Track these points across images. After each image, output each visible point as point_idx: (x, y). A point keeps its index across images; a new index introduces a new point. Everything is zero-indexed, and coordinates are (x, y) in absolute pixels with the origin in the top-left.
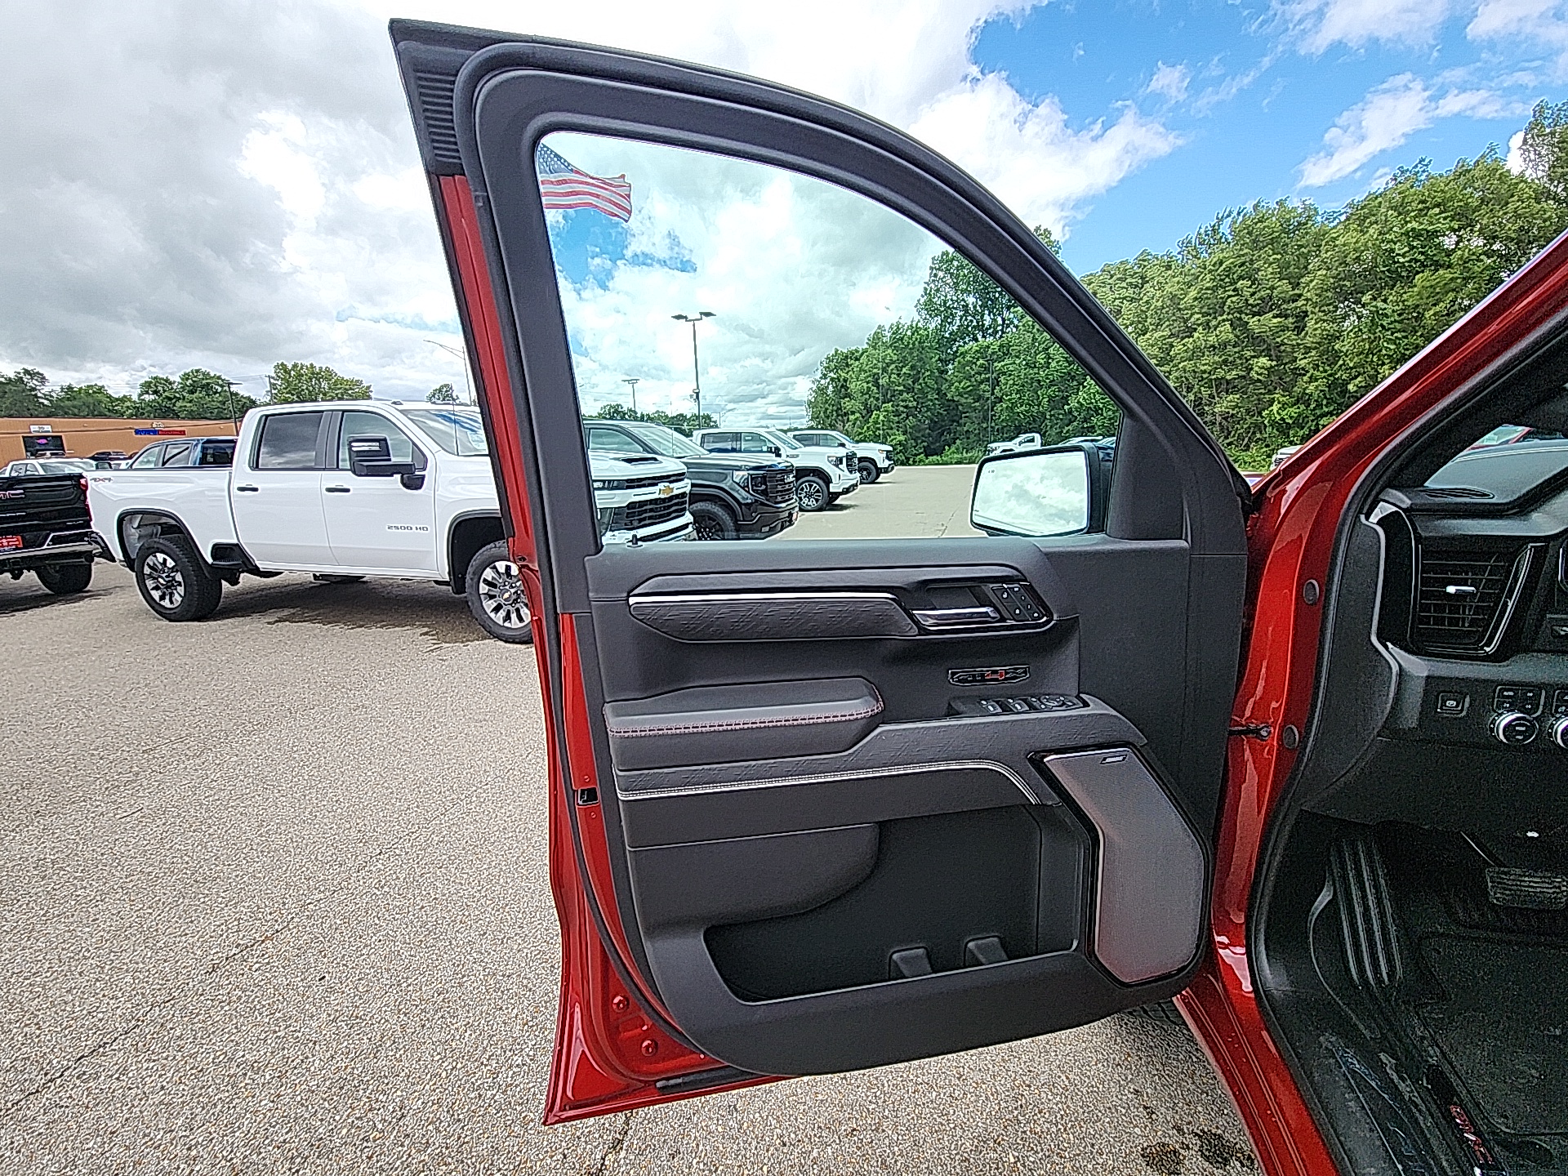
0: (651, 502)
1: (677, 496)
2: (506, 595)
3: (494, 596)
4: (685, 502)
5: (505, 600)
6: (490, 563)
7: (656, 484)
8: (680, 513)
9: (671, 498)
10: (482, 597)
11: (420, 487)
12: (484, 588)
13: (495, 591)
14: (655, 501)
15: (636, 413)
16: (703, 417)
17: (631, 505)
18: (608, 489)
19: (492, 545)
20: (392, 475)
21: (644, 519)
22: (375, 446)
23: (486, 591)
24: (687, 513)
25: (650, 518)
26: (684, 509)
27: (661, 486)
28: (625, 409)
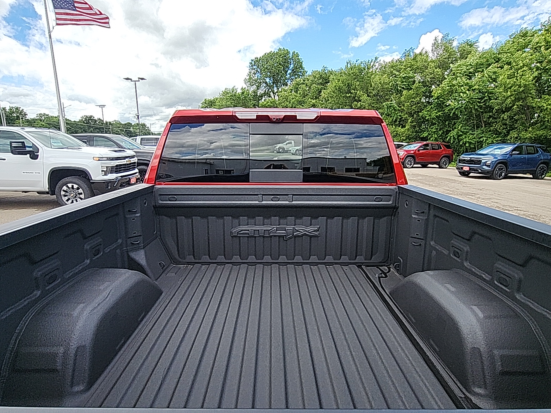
0: (123, 165)
1: (132, 163)
2: (72, 195)
3: (67, 196)
4: (135, 165)
5: (72, 196)
6: (66, 184)
7: (125, 159)
8: (134, 169)
9: (130, 164)
10: (62, 196)
11: (37, 159)
12: (63, 193)
13: (67, 194)
14: (125, 165)
15: (103, 121)
16: (141, 125)
17: (117, 166)
18: (109, 160)
19: (66, 178)
20: (26, 154)
21: (121, 170)
22: (20, 145)
23: (64, 194)
24: (136, 169)
25: (123, 170)
26: (135, 168)
27: (127, 159)
28: (96, 118)
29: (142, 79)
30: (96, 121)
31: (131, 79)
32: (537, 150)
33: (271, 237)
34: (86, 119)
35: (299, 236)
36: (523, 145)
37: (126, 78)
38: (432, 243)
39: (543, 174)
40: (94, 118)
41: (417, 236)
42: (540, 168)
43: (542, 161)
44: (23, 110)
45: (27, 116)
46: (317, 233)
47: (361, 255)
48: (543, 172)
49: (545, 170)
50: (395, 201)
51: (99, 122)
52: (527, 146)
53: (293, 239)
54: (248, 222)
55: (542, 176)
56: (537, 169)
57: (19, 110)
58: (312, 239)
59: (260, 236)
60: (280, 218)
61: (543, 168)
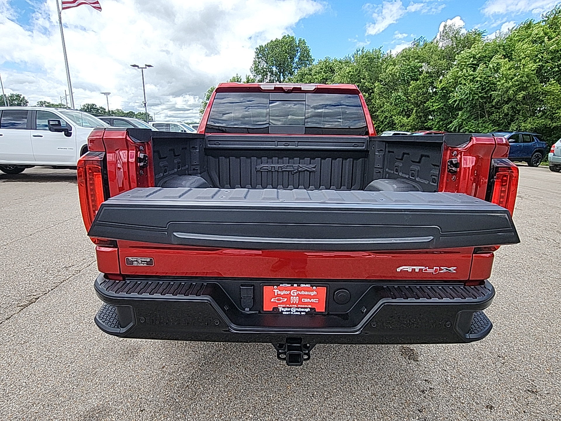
11: (71, 136)
15: (105, 109)
20: (62, 132)
22: (57, 123)
29: (149, 66)
30: (98, 110)
31: (138, 66)
32: (533, 138)
33: (283, 172)
34: (88, 107)
35: (302, 171)
36: (519, 134)
37: (133, 64)
38: (387, 170)
39: (538, 162)
40: (96, 106)
41: (378, 167)
42: (535, 156)
43: (537, 149)
44: (24, 97)
45: (28, 104)
46: (314, 169)
47: (344, 186)
48: (539, 159)
49: (540, 158)
50: (367, 146)
51: (101, 111)
52: (523, 135)
53: (298, 173)
54: (267, 161)
55: (536, 164)
56: (532, 156)
57: (20, 98)
58: (311, 173)
59: (276, 171)
60: (290, 158)
61: (538, 156)
